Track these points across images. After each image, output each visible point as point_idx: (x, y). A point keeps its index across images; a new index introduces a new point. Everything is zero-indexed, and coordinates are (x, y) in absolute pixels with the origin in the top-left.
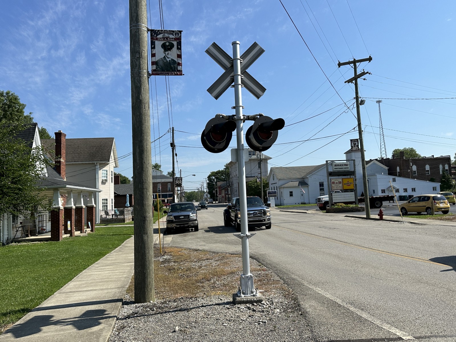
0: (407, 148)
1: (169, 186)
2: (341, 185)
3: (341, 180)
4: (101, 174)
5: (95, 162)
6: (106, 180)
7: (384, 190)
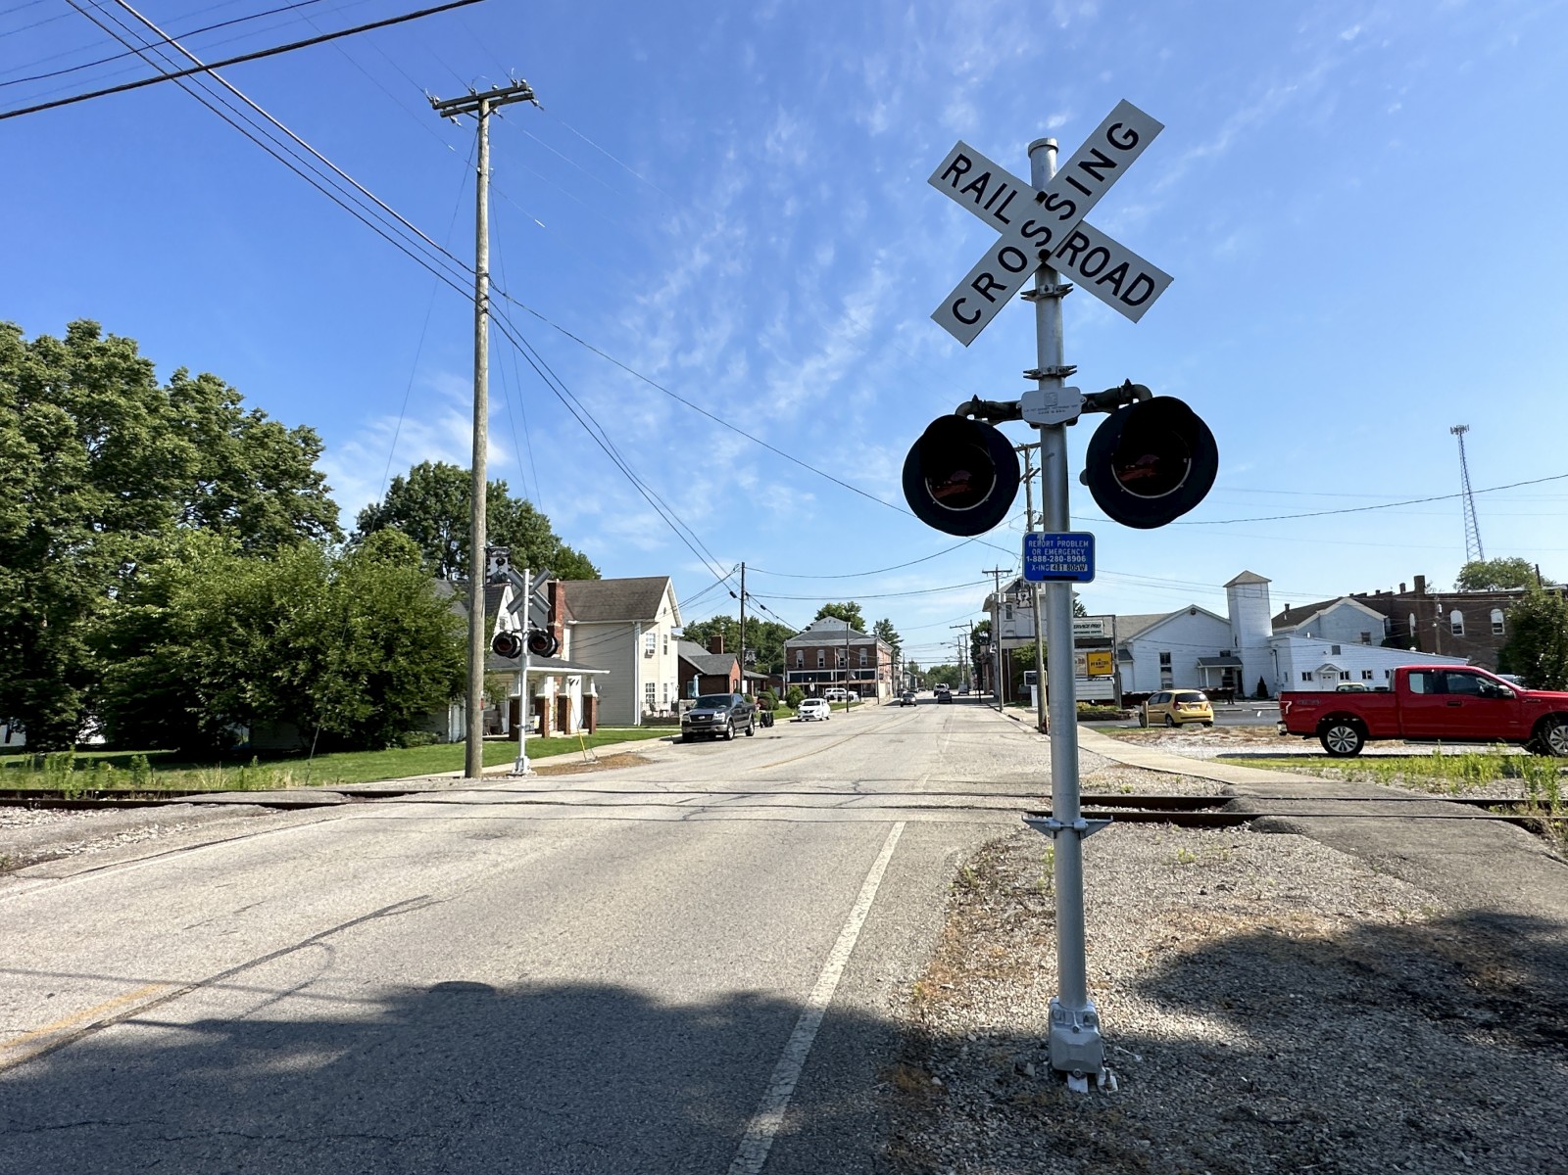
0: (1504, 558)
1: (863, 654)
2: (1084, 666)
3: (1084, 657)
4: (643, 641)
5: (633, 621)
6: (652, 651)
7: (1309, 674)
